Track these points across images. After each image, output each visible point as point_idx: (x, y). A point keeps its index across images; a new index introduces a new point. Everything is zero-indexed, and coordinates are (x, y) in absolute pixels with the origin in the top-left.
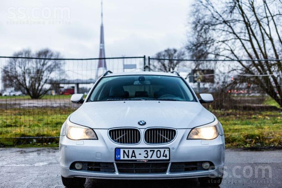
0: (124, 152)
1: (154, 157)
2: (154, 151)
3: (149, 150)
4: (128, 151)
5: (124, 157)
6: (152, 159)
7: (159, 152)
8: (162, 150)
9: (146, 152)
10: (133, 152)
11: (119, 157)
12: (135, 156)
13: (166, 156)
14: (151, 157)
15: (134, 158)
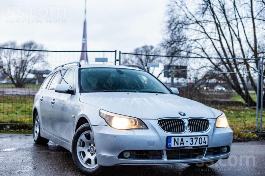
0: (175, 139)
2: (197, 138)
4: (178, 139)
5: (174, 145)
7: (201, 139)
8: (203, 138)
9: (192, 140)
11: (170, 144)
12: (183, 144)
13: (206, 143)
14: (195, 144)
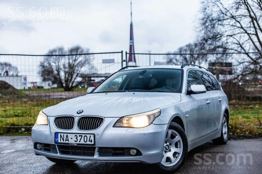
0: (61, 135)
1: (82, 142)
2: (82, 136)
3: (78, 135)
4: (64, 135)
5: (61, 141)
6: (81, 143)
7: (86, 137)
8: (88, 136)
9: (76, 137)
10: (67, 136)
12: (68, 140)
13: (91, 141)
14: (80, 142)
15: (67, 142)
